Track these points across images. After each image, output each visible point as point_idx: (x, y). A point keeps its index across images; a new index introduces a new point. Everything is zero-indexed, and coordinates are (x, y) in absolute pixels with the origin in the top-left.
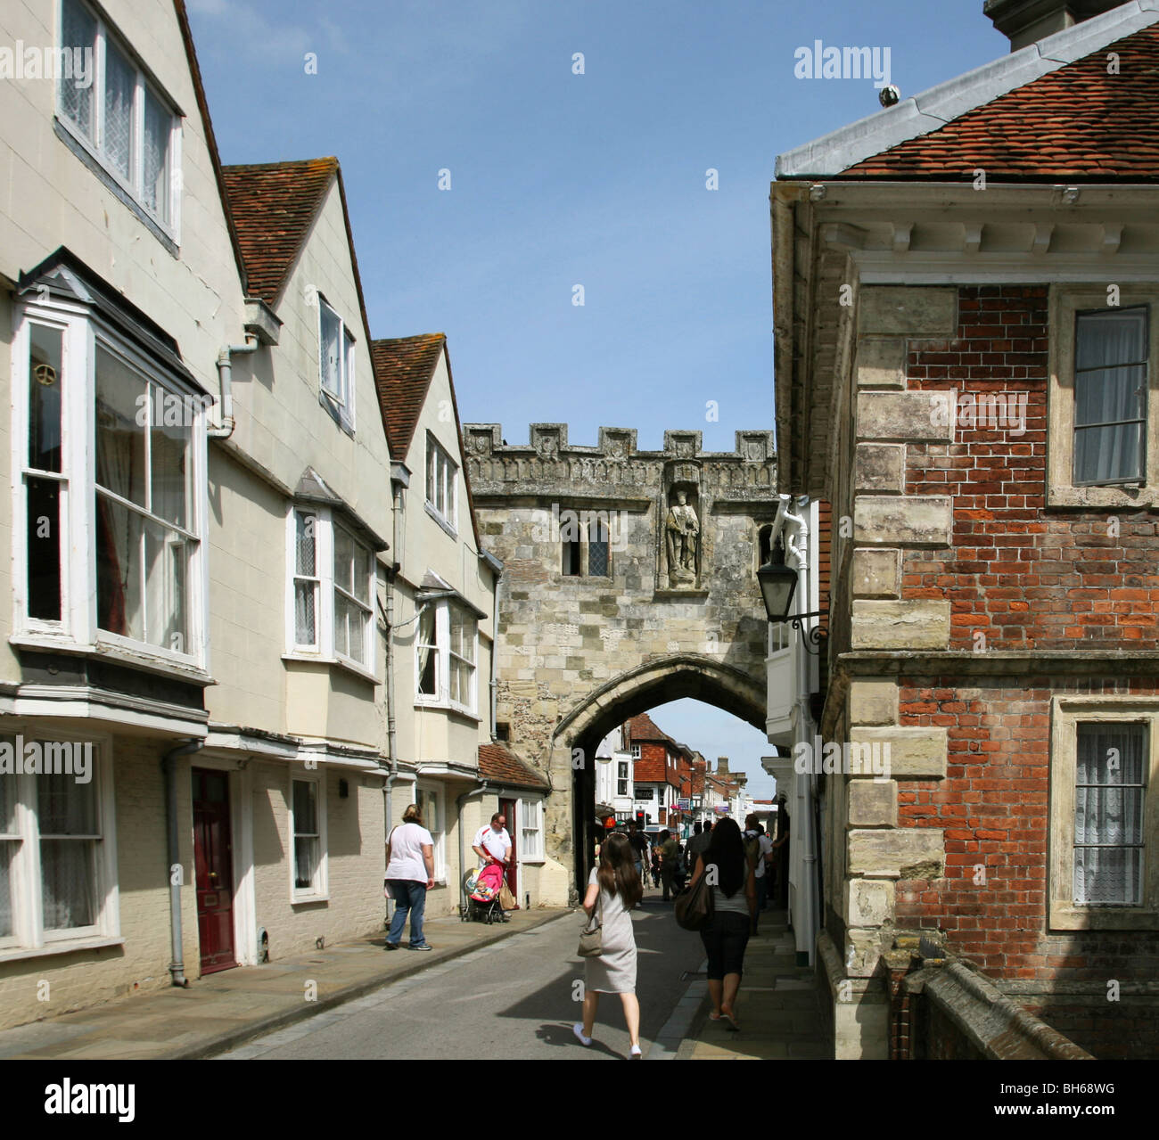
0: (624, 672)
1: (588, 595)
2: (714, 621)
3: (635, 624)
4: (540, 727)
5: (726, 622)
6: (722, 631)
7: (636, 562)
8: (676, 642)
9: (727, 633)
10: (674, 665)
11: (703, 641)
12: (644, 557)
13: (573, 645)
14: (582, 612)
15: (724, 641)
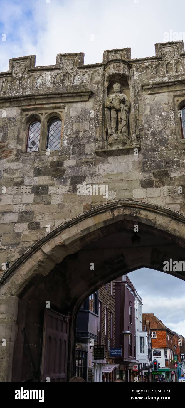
0: (68, 220)
2: (146, 172)
3: (78, 181)
5: (156, 171)
6: (154, 179)
8: (113, 191)
9: (157, 180)
10: (112, 210)
11: (137, 188)
12: (87, 131)
13: (24, 203)
14: (35, 176)
15: (156, 186)
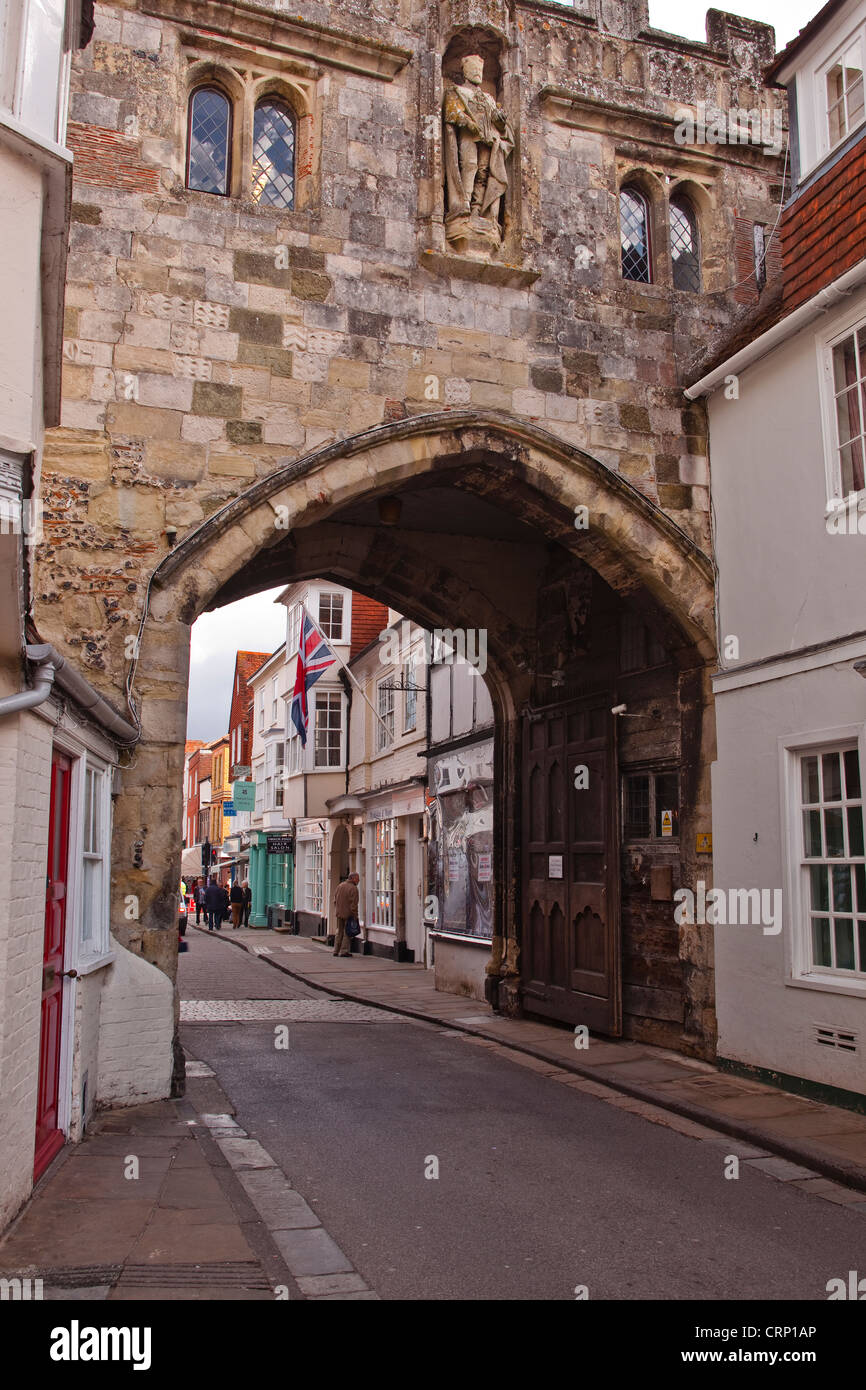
1: (259, 241)
2: (544, 345)
3: (368, 326)
4: (113, 562)
5: (570, 351)
6: (564, 371)
7: (371, 183)
8: (463, 380)
9: (573, 377)
10: (458, 433)
11: (522, 386)
12: (392, 178)
13: (211, 356)
14: (240, 277)
15: (568, 395)
